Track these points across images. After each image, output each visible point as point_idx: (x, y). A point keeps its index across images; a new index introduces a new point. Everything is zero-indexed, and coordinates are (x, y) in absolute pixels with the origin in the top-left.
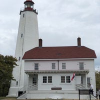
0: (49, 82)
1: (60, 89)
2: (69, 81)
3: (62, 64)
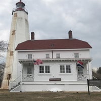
1: (60, 80)
2: (69, 70)
3: (57, 54)
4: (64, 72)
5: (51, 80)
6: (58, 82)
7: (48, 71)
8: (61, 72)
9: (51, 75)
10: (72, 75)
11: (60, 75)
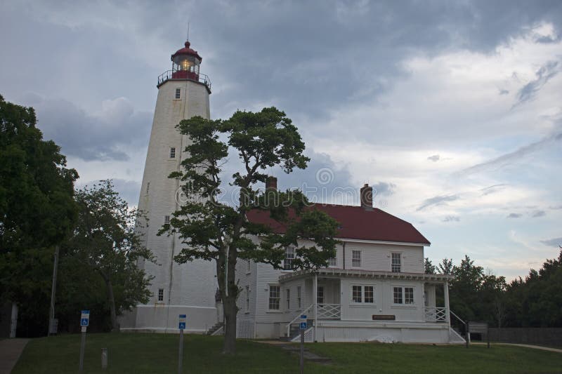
0: (366, 301)
1: (393, 318)
2: (410, 299)
3: (354, 252)
4: (400, 302)
5: (375, 318)
6: (389, 323)
7: (369, 299)
8: (396, 301)
9: (374, 307)
10: (415, 308)
11: (392, 307)
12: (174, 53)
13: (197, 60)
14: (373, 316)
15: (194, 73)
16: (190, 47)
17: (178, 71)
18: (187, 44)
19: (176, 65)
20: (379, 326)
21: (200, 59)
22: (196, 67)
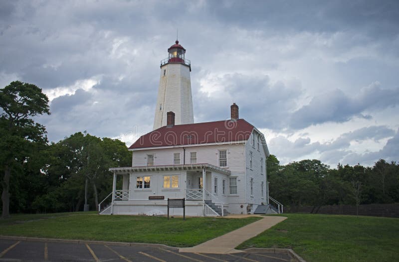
0: (145, 187)
1: (163, 198)
3: (191, 153)
5: (151, 198)
9: (151, 191)
10: (179, 190)
11: (162, 191)
12: (169, 48)
13: (183, 51)
14: (149, 197)
15: (181, 59)
16: (179, 44)
17: (172, 58)
18: (177, 42)
19: (171, 55)
20: (152, 204)
21: (185, 50)
22: (183, 55)
